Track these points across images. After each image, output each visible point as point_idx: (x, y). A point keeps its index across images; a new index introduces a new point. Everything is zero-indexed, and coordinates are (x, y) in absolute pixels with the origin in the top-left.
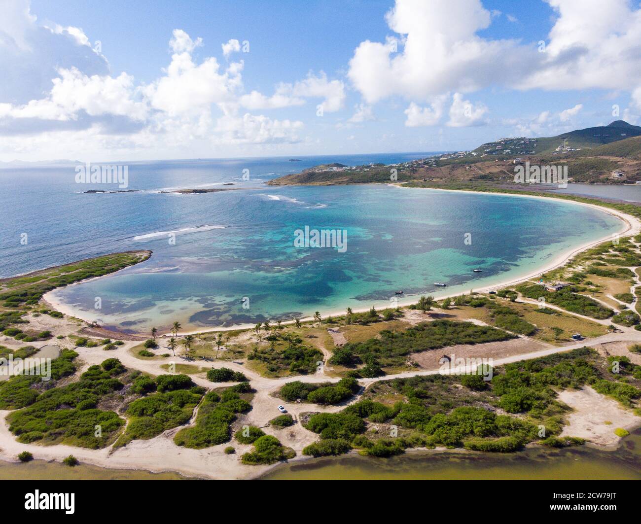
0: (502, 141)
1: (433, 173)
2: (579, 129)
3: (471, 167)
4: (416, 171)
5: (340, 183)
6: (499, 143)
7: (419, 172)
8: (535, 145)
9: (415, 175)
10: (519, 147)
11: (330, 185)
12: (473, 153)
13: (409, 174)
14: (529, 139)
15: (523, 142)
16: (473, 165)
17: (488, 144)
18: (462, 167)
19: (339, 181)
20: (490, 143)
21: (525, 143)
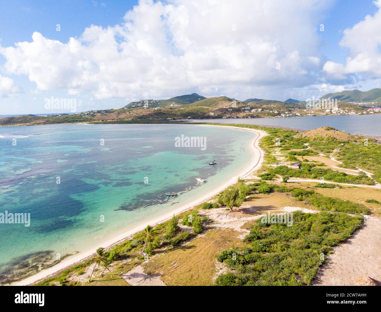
0: (141, 101)
1: (106, 117)
2: (179, 96)
3: (130, 113)
4: (95, 115)
5: (38, 124)
6: (139, 102)
7: (97, 116)
8: (159, 104)
9: (94, 118)
10: (150, 105)
11: (29, 125)
12: (124, 108)
13: (90, 118)
14: (155, 100)
15: (152, 102)
16: (131, 112)
17: (133, 103)
18: (124, 113)
19: (37, 122)
20: (134, 102)
21: (153, 102)
